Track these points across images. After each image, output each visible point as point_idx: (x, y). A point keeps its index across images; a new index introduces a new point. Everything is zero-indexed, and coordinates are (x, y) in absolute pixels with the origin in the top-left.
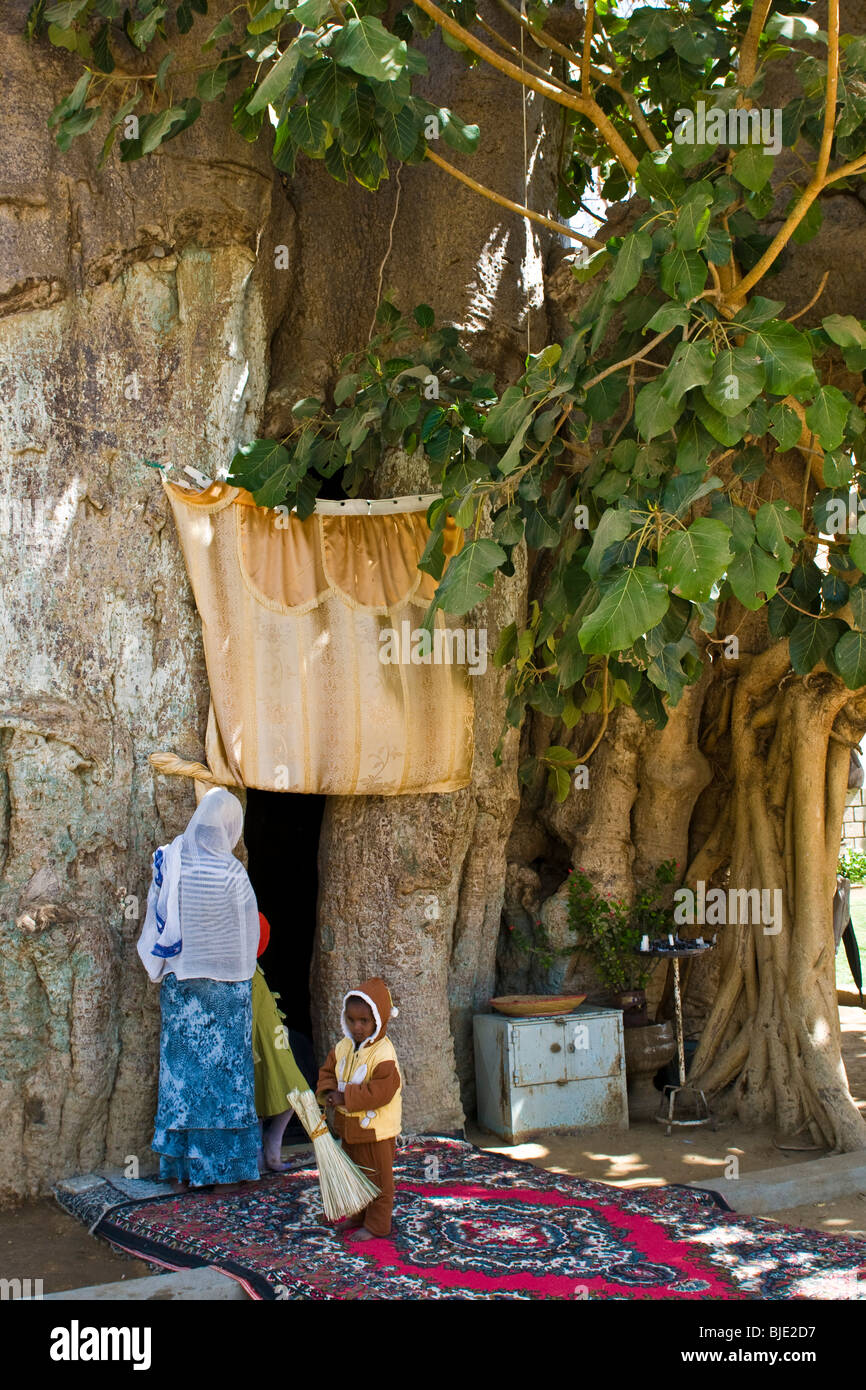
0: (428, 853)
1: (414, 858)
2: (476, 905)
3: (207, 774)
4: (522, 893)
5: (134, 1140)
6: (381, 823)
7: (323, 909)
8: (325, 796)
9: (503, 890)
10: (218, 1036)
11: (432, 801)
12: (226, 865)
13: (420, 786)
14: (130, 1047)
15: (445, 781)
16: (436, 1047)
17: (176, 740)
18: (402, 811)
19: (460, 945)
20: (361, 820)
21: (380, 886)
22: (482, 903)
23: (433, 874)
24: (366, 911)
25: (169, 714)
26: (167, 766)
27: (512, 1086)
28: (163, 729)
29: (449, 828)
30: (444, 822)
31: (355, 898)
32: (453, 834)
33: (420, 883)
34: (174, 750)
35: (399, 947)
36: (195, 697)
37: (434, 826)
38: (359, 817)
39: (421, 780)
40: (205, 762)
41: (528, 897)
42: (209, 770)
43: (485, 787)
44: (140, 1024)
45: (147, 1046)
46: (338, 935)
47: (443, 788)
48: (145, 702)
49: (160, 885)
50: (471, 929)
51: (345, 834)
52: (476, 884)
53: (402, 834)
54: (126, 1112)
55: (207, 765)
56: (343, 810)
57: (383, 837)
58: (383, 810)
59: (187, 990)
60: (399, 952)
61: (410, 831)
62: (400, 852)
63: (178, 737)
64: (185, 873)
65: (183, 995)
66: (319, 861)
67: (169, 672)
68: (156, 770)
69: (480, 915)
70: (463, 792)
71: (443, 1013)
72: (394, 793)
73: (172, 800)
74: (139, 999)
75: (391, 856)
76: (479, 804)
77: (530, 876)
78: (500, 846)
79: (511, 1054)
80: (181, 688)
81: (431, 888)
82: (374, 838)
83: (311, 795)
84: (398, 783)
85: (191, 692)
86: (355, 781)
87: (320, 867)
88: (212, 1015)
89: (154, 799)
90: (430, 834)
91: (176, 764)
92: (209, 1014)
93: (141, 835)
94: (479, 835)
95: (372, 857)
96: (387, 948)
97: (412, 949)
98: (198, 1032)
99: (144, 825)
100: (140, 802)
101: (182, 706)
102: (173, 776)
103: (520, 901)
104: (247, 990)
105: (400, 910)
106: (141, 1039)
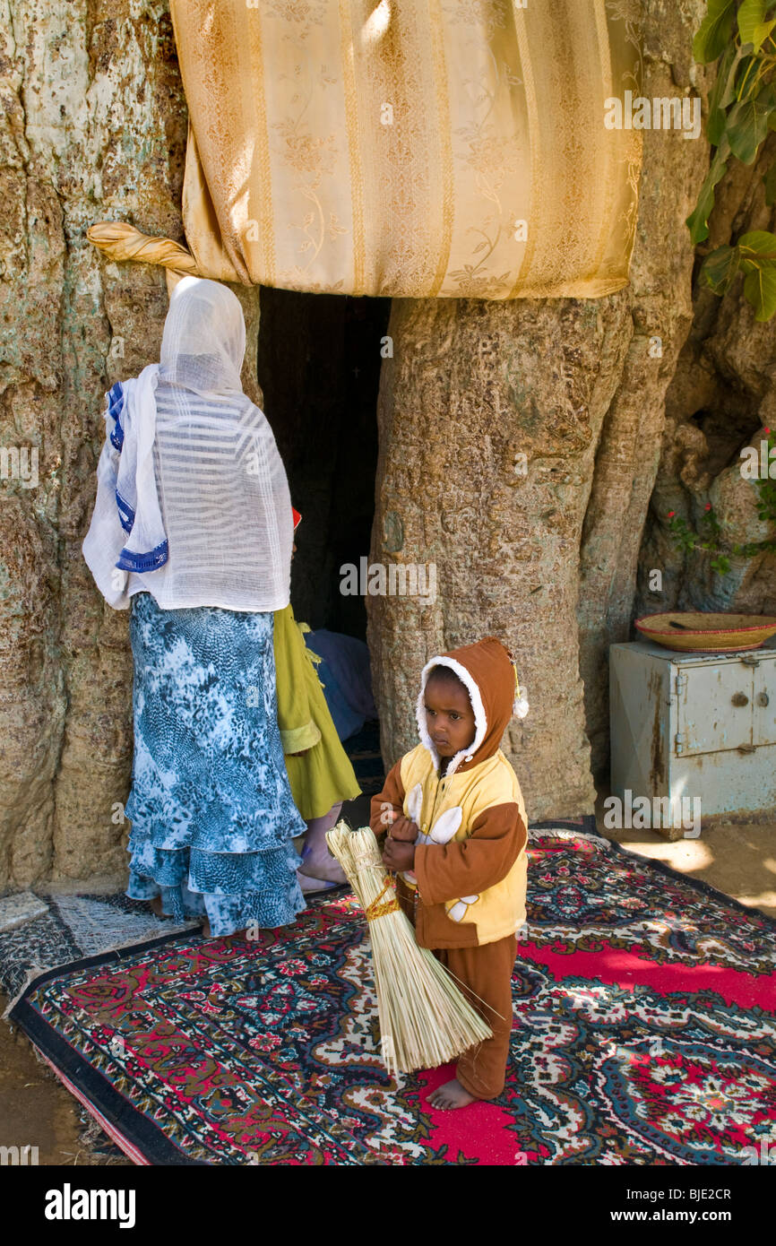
0: (556, 399)
1: (533, 407)
2: (620, 481)
3: (185, 261)
4: (680, 461)
5: (95, 841)
6: (481, 349)
7: (386, 486)
8: (387, 301)
9: (657, 457)
10: (223, 704)
11: (565, 312)
12: (237, 413)
13: (549, 284)
14: (81, 704)
15: (589, 277)
16: (560, 699)
17: (133, 203)
18: (516, 329)
19: (593, 540)
20: (448, 343)
21: (476, 451)
22: (628, 478)
23: (563, 434)
24: (453, 491)
25: (120, 155)
26: (118, 246)
27: (672, 756)
28: (111, 183)
29: (591, 358)
30: (584, 347)
31: (437, 470)
32: (598, 368)
33: (542, 447)
34: (130, 219)
35: (507, 548)
36: (162, 124)
37: (568, 355)
38: (444, 339)
39: (550, 274)
40: (183, 240)
41: (691, 468)
42: (190, 253)
43: (647, 295)
44: (96, 668)
45: (108, 702)
46: (410, 527)
47: (585, 291)
48: (79, 136)
49: (119, 447)
50: (611, 517)
51: (421, 367)
52: (622, 447)
53: (515, 368)
54: (80, 800)
55: (186, 244)
56: (418, 328)
57: (483, 371)
58: (483, 327)
59: (169, 626)
60: (505, 557)
61: (528, 362)
62: (510, 396)
63: (138, 195)
64: (165, 427)
65: (162, 635)
66: (380, 411)
67: (117, 79)
68: (104, 257)
69: (626, 495)
70: (615, 299)
71: (571, 647)
72: (503, 296)
73: (131, 307)
74: (93, 630)
75: (497, 403)
76: (636, 323)
77: (693, 437)
78: (659, 390)
79: (673, 709)
80: (138, 108)
81: (560, 456)
82: (469, 373)
83: (365, 297)
84: (514, 278)
85: (155, 115)
86: (441, 275)
87: (380, 420)
88: (211, 668)
89: (103, 306)
90: (559, 368)
91: (132, 243)
92: (206, 667)
93: (83, 365)
94: (632, 373)
95: (465, 405)
96: (487, 548)
97: (527, 551)
98: (190, 697)
99: (86, 350)
100: (79, 310)
101: (141, 141)
102: (129, 263)
103: (677, 474)
104: (268, 626)
105: (509, 490)
106: (97, 691)
